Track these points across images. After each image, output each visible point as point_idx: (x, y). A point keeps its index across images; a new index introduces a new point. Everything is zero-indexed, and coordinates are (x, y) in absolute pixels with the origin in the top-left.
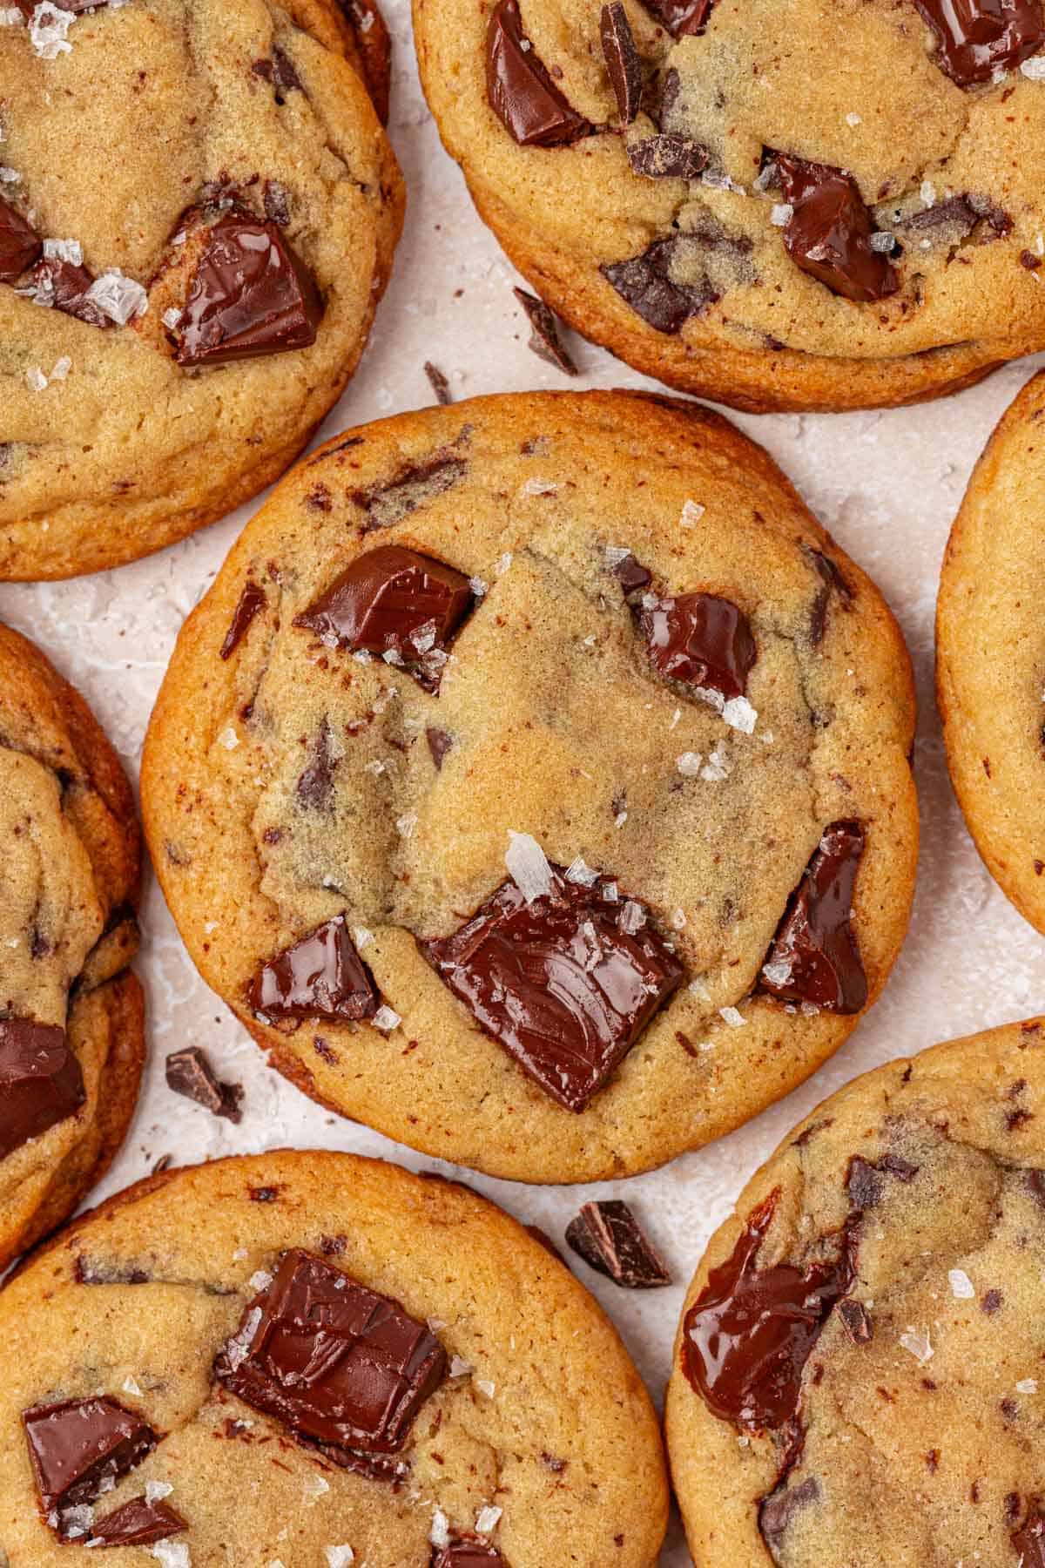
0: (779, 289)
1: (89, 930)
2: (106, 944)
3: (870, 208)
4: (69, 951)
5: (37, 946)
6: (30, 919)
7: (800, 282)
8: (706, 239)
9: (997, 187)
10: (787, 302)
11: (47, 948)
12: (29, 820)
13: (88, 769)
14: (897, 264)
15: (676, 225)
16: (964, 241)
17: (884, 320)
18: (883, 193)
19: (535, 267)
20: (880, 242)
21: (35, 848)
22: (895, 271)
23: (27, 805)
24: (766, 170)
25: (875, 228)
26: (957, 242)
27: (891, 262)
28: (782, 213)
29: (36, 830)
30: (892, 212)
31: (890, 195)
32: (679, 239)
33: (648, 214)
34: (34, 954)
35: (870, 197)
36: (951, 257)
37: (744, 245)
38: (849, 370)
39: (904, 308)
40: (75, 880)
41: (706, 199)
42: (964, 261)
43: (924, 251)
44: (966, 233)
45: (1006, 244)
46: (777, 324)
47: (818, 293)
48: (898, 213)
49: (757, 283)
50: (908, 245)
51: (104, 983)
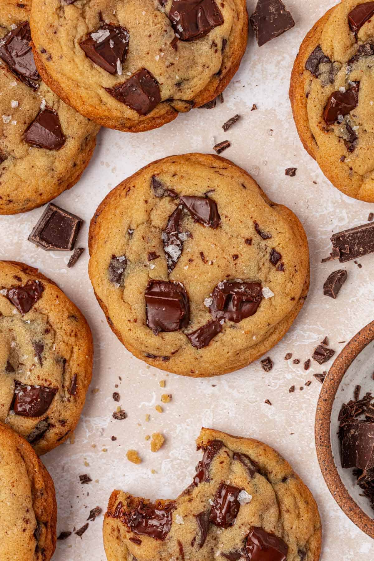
0: (322, 93)
1: (187, 96)
2: (184, 103)
3: (349, 113)
4: (180, 93)
5: (178, 84)
6: (184, 79)
7: (325, 99)
8: (332, 71)
9: (361, 146)
10: (319, 96)
11: (179, 87)
12: (208, 67)
13: (224, 78)
14: (336, 124)
15: (334, 62)
16: (345, 140)
17: (320, 123)
18: (354, 116)
19: (317, 28)
20: (340, 117)
21: (202, 72)
22: (333, 123)
23: (212, 65)
24: (353, 83)
25: (344, 116)
26: (344, 138)
27: (336, 122)
28: (343, 89)
29: (207, 70)
30: (349, 119)
31: (353, 118)
32: (331, 64)
33: (336, 54)
34: (176, 84)
35: (352, 113)
36: (340, 137)
37: (332, 81)
38: (305, 117)
39: (324, 128)
40: (198, 86)
41: (343, 68)
42: (339, 141)
43: (340, 130)
44: (347, 140)
45: (346, 151)
46: (313, 95)
47: (323, 104)
48: (349, 121)
49: (323, 87)
50: (341, 125)
51: (173, 108)
